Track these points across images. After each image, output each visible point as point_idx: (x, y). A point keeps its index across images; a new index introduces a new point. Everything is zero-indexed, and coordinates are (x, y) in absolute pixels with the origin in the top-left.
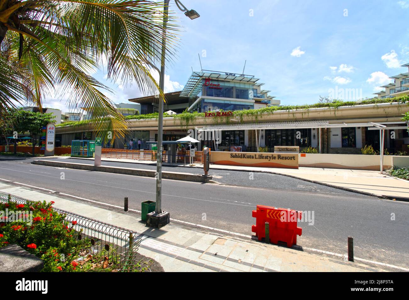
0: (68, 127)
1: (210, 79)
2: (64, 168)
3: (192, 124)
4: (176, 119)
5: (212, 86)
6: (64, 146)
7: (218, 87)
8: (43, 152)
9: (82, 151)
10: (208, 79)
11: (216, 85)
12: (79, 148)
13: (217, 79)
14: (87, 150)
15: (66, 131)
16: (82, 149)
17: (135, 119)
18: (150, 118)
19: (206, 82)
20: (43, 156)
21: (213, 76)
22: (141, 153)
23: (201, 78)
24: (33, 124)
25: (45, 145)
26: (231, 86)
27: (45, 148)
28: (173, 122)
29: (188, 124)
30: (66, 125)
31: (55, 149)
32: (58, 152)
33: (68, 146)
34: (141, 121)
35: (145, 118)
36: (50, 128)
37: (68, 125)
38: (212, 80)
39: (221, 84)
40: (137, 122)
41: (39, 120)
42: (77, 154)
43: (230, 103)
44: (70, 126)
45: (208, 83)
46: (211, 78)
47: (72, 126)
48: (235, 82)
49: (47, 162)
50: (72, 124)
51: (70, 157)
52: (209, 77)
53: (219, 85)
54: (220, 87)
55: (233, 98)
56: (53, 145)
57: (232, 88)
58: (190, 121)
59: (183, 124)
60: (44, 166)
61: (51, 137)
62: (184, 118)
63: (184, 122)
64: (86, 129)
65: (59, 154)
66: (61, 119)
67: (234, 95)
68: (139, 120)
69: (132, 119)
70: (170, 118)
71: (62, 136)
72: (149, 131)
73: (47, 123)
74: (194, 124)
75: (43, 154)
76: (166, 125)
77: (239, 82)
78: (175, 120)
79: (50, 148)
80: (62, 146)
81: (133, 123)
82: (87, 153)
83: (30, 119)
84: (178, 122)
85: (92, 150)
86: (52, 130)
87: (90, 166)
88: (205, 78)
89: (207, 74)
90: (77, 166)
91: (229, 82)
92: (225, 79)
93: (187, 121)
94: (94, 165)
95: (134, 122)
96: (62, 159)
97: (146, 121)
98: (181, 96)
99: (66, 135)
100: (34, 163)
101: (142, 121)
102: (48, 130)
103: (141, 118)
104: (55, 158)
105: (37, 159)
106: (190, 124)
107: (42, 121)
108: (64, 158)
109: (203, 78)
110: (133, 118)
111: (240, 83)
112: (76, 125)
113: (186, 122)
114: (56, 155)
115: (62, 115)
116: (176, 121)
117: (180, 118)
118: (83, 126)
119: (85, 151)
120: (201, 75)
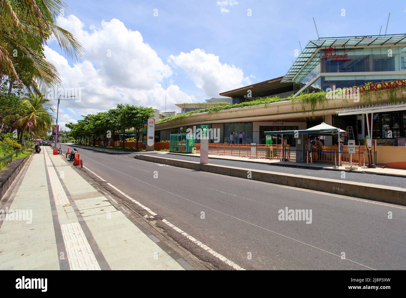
0: (166, 122)
1: (332, 48)
2: (165, 165)
3: (322, 108)
4: (296, 102)
5: (335, 59)
6: (163, 141)
7: (345, 58)
8: (144, 147)
9: (181, 146)
10: (329, 49)
11: (341, 56)
12: (177, 143)
13: (343, 48)
14: (185, 144)
15: (164, 127)
16: (180, 144)
17: (237, 107)
18: (257, 105)
19: (326, 53)
20: (145, 151)
21: (337, 43)
22: (252, 148)
23: (319, 49)
24: (136, 118)
25: (146, 140)
26: (365, 54)
27: (146, 143)
28: (290, 107)
29: (315, 109)
30: (164, 121)
31: (155, 145)
32: (158, 147)
33: (167, 141)
34: (244, 109)
35: (250, 105)
36: (150, 123)
37: (165, 120)
38: (336, 50)
39: (350, 54)
40: (239, 111)
41: (141, 114)
42: (175, 150)
43: (364, 80)
44: (168, 122)
45: (329, 54)
46: (334, 48)
47: (169, 121)
48: (372, 48)
49: (147, 157)
50: (169, 119)
51: (168, 152)
52: (330, 47)
53: (347, 55)
54: (349, 58)
55: (369, 71)
56: (153, 140)
57: (367, 57)
58: (318, 103)
59: (306, 110)
60: (144, 161)
61: (151, 132)
62: (307, 100)
63: (308, 106)
64: (183, 124)
65: (158, 150)
66: (160, 118)
67: (371, 66)
68: (242, 109)
69: (233, 107)
70: (286, 101)
71: (161, 131)
72: (251, 122)
73: (148, 117)
74: (326, 107)
75: (145, 149)
76: (280, 113)
77: (380, 46)
78: (293, 104)
79: (151, 143)
80: (161, 141)
81: (235, 113)
82: (185, 148)
83: (133, 114)
84: (299, 107)
85: (190, 145)
86: (151, 125)
87: (195, 164)
88: (324, 48)
89: (328, 43)
90: (178, 162)
91: (363, 49)
92: (355, 46)
93: (312, 103)
94: (199, 163)
95: (236, 111)
96: (161, 154)
97: (251, 109)
98: (282, 81)
99: (164, 131)
100: (136, 158)
101: (246, 109)
102: (149, 125)
103: (244, 105)
104: (155, 153)
105: (138, 154)
106: (317, 109)
107: (144, 114)
108: (163, 154)
109: (322, 48)
110: (235, 107)
111: (381, 48)
112: (173, 120)
113: (312, 105)
114: (156, 150)
115: (160, 115)
116: (295, 105)
117: (301, 101)
118: (180, 120)
119: (183, 146)
120: (319, 45)
